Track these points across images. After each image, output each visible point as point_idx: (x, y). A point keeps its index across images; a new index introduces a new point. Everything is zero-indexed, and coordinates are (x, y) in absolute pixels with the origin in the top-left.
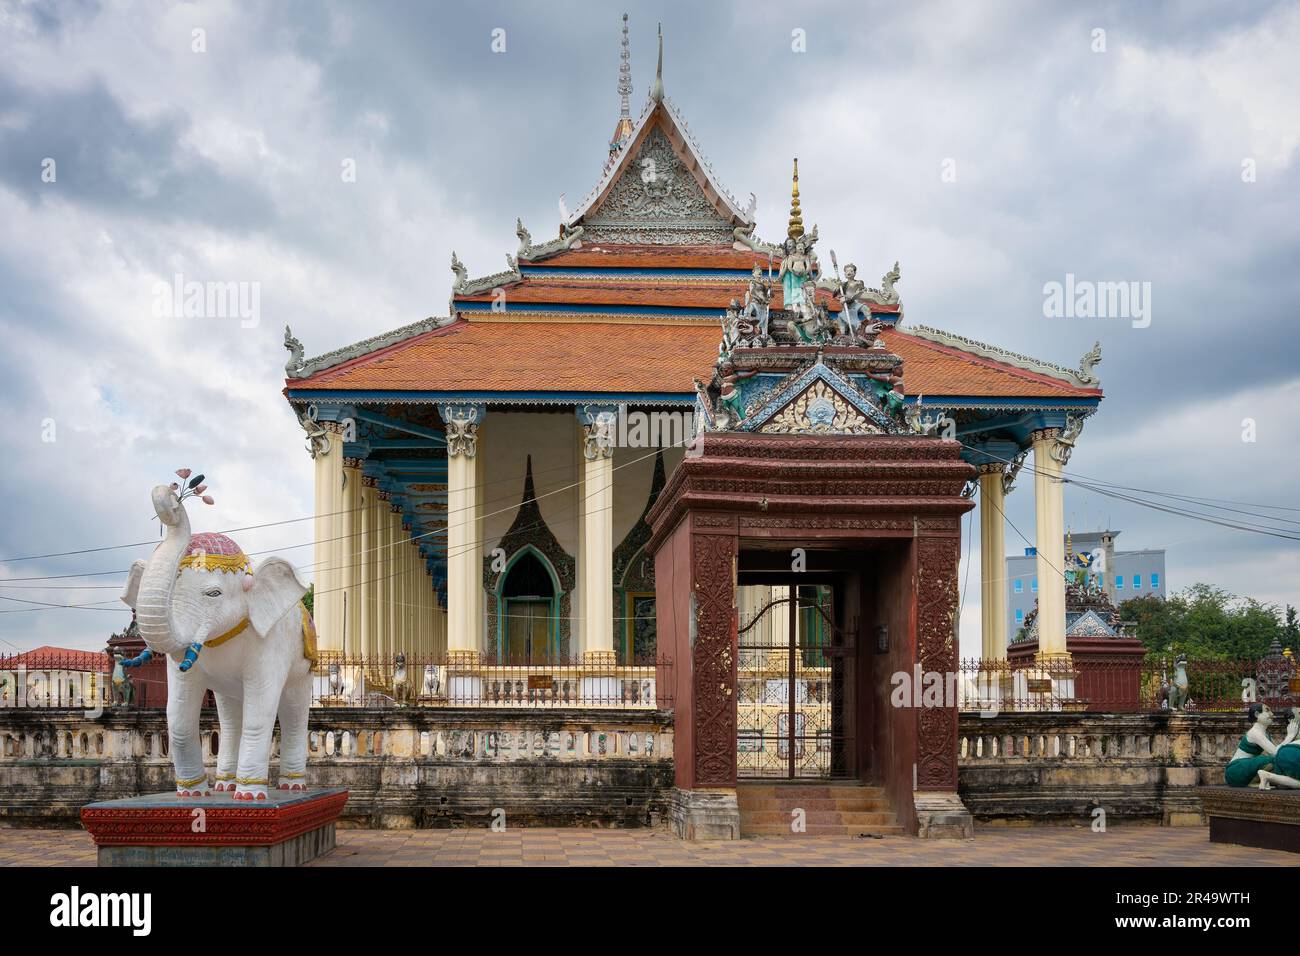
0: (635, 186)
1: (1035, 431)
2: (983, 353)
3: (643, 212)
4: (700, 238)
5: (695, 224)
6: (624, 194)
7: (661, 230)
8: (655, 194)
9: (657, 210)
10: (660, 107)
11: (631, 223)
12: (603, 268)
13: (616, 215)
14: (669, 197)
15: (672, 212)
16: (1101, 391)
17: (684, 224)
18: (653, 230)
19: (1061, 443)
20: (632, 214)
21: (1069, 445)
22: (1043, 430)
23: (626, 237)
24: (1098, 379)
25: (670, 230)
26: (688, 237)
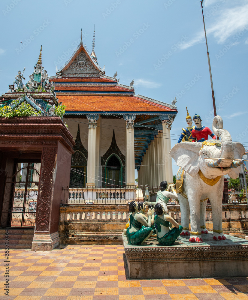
0: (76, 64)
1: (162, 120)
2: (152, 101)
3: (78, 69)
4: (92, 75)
5: (90, 72)
6: (73, 66)
7: (82, 74)
8: (81, 65)
9: (81, 69)
10: (82, 46)
11: (74, 72)
12: (63, 82)
13: (71, 70)
14: (84, 66)
15: (85, 69)
16: (177, 110)
17: (88, 72)
18: (80, 74)
19: (168, 124)
20: (75, 70)
21: (170, 124)
22: (164, 120)
23: (73, 75)
24: (176, 107)
25: (84, 74)
26: (89, 75)
